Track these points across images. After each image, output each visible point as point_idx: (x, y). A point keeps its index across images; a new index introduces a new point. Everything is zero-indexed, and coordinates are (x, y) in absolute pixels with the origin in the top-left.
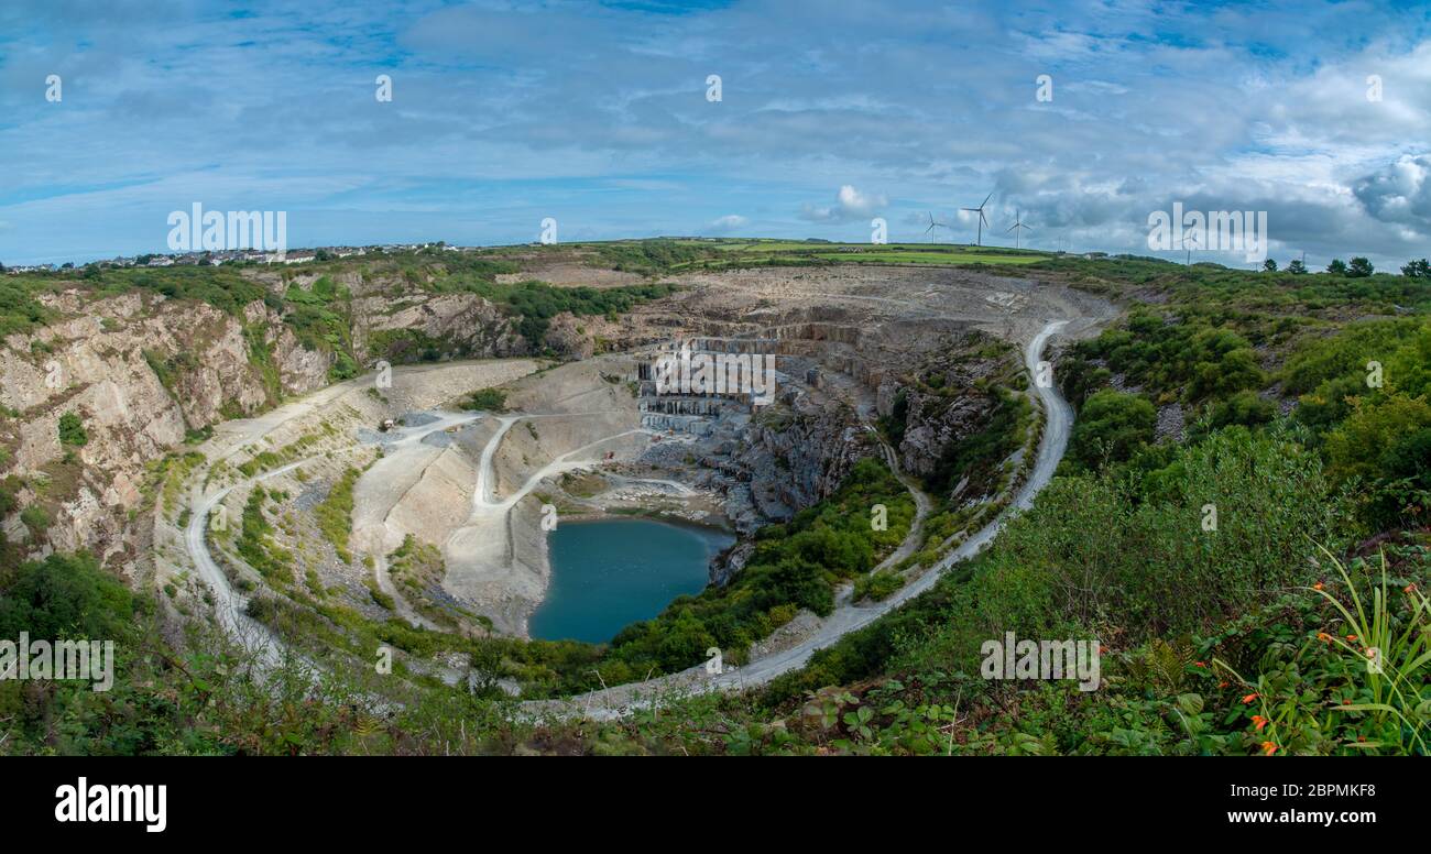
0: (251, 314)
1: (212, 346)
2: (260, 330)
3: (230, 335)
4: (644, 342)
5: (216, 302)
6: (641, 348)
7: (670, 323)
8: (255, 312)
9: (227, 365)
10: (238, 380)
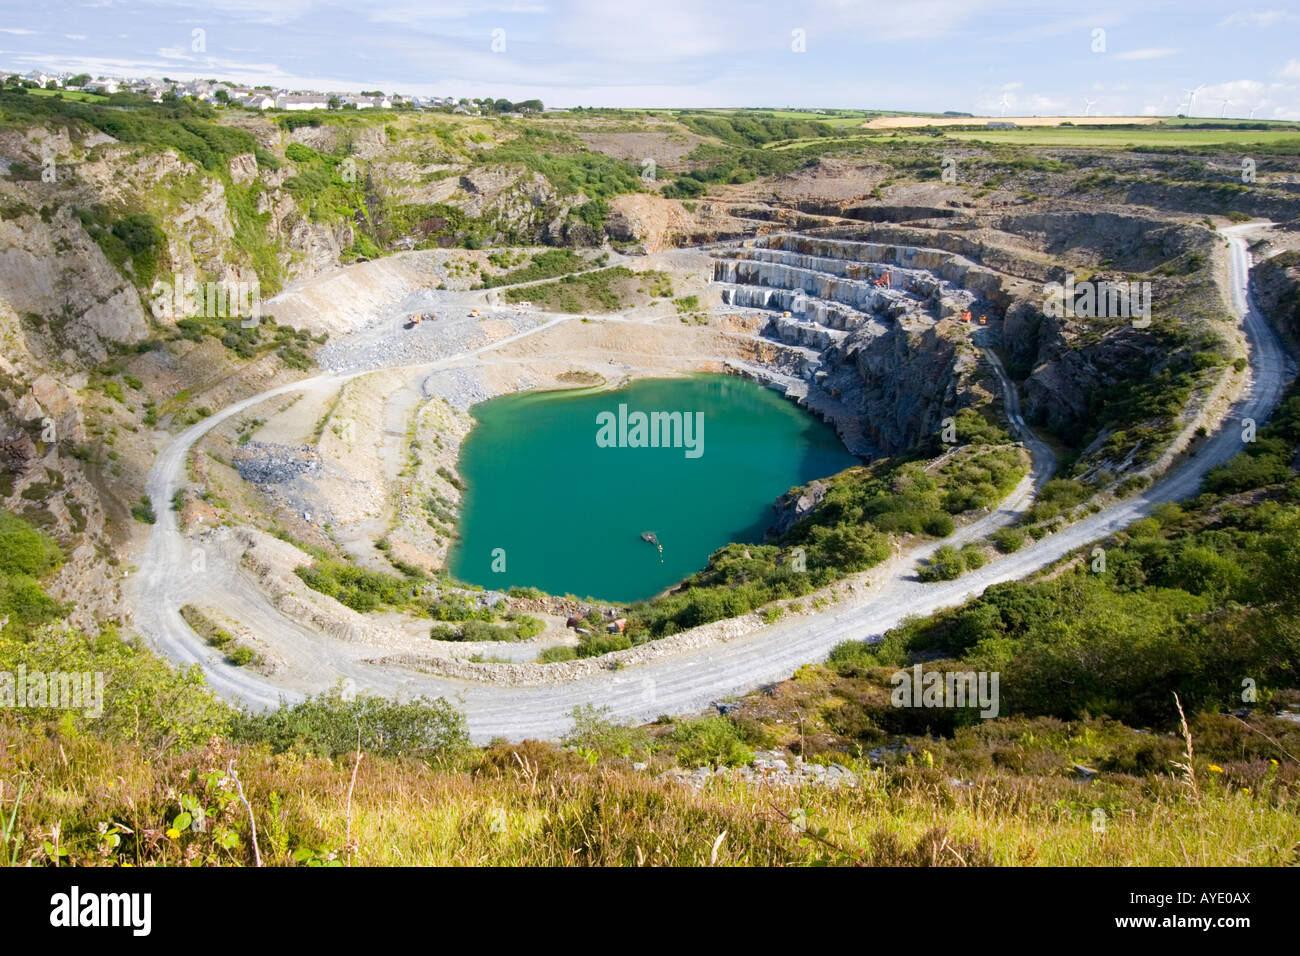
0: (237, 172)
1: (182, 211)
2: (253, 195)
3: (209, 198)
4: (724, 237)
5: (189, 151)
6: (719, 244)
7: (755, 215)
8: (243, 169)
9: (204, 238)
10: (219, 258)
